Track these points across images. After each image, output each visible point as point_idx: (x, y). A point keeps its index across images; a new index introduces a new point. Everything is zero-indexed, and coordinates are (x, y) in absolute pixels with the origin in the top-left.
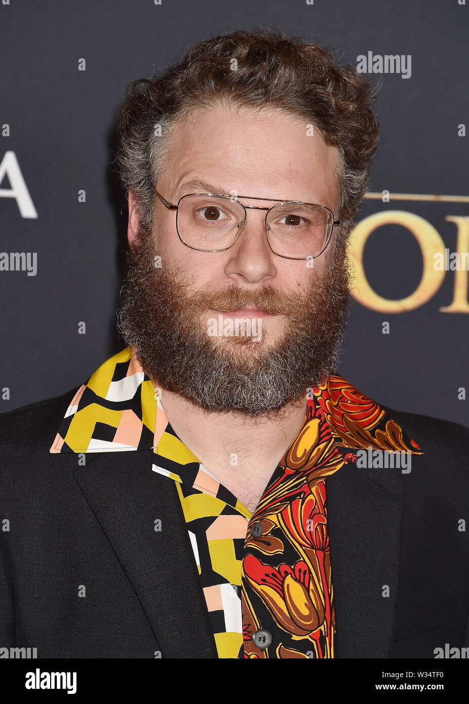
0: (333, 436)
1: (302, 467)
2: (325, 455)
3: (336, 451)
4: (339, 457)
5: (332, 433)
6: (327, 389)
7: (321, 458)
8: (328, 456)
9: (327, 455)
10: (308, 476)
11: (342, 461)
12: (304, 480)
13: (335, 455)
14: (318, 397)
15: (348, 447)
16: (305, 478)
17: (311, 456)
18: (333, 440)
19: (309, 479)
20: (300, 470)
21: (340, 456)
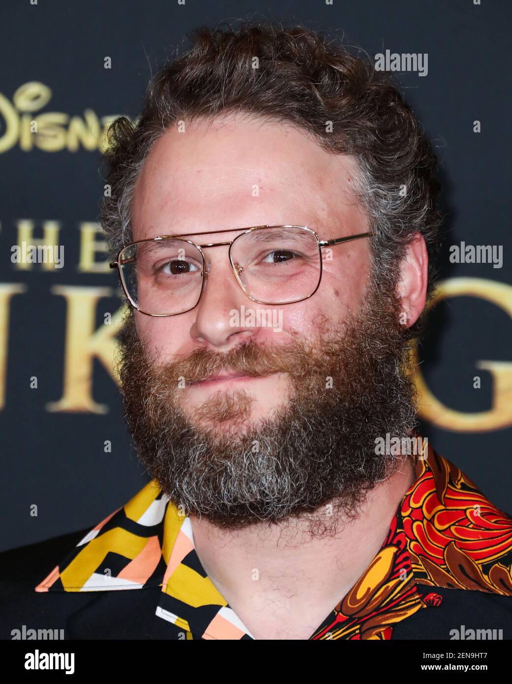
0: (414, 570)
1: (357, 613)
2: (396, 594)
3: (415, 589)
4: (416, 598)
5: (413, 566)
6: (421, 507)
7: (388, 600)
8: (399, 597)
9: (399, 595)
10: (362, 624)
11: (419, 603)
12: (356, 630)
13: (412, 595)
14: (404, 517)
15: (433, 584)
16: (358, 627)
17: (374, 598)
18: (411, 575)
19: (364, 628)
20: (354, 617)
21: (418, 597)
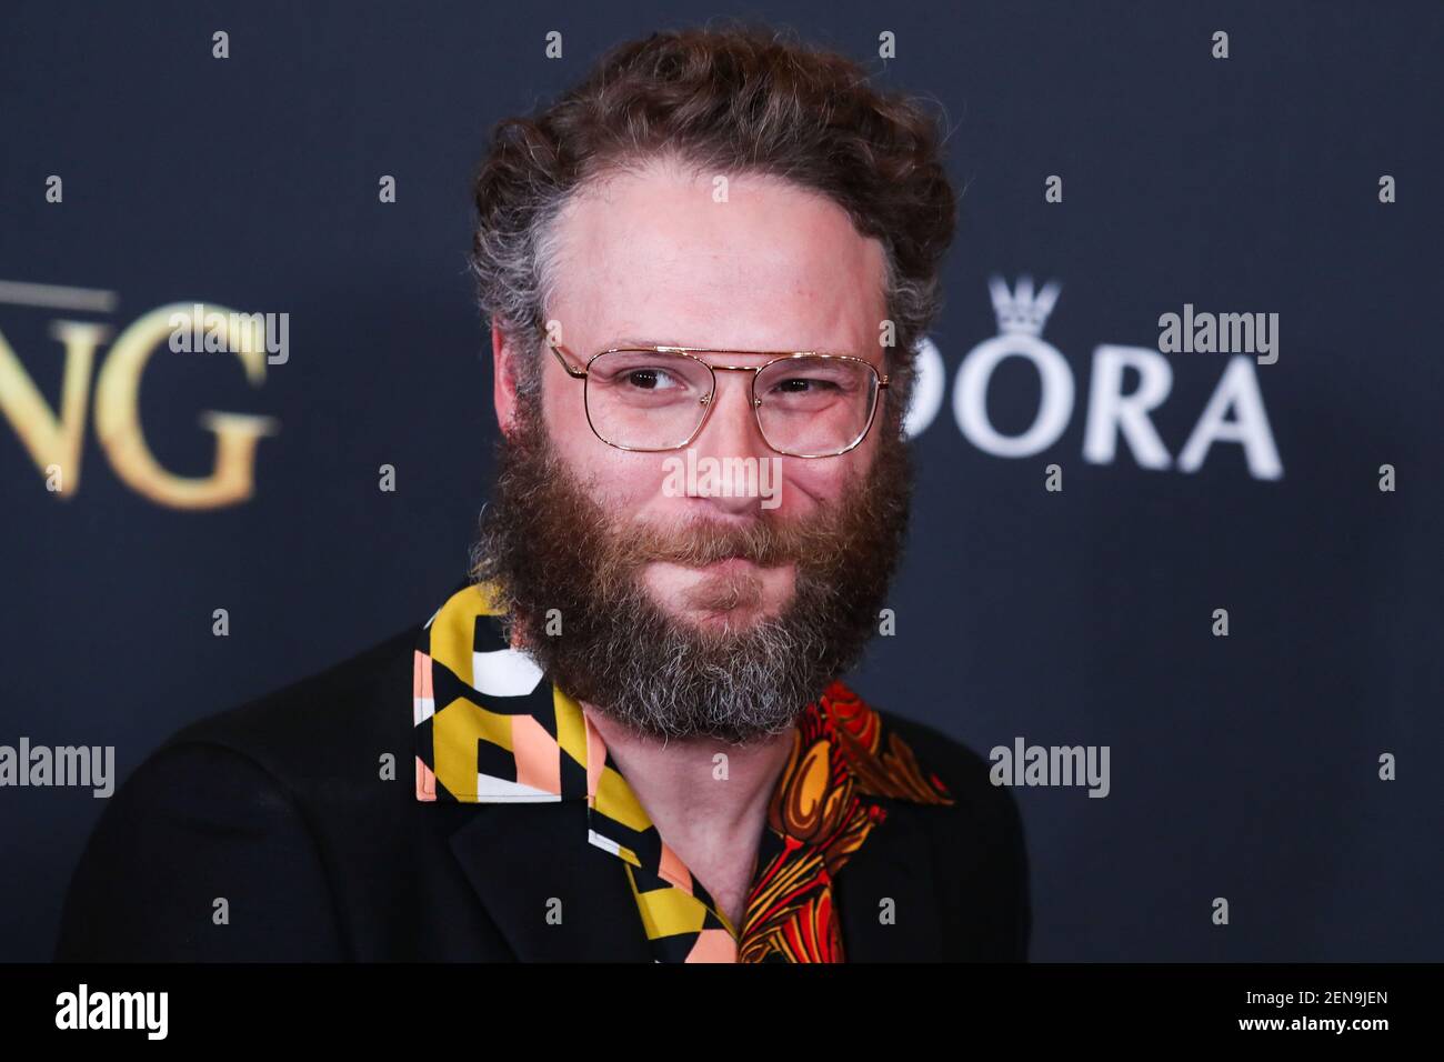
0: (850, 774)
1: (812, 837)
3: (857, 801)
4: (862, 814)
5: (848, 767)
7: (840, 818)
8: (848, 813)
9: (847, 810)
10: (824, 853)
11: (867, 821)
12: (820, 862)
13: (857, 810)
15: (868, 793)
17: (825, 814)
18: (851, 781)
19: (828, 860)
20: (810, 842)
